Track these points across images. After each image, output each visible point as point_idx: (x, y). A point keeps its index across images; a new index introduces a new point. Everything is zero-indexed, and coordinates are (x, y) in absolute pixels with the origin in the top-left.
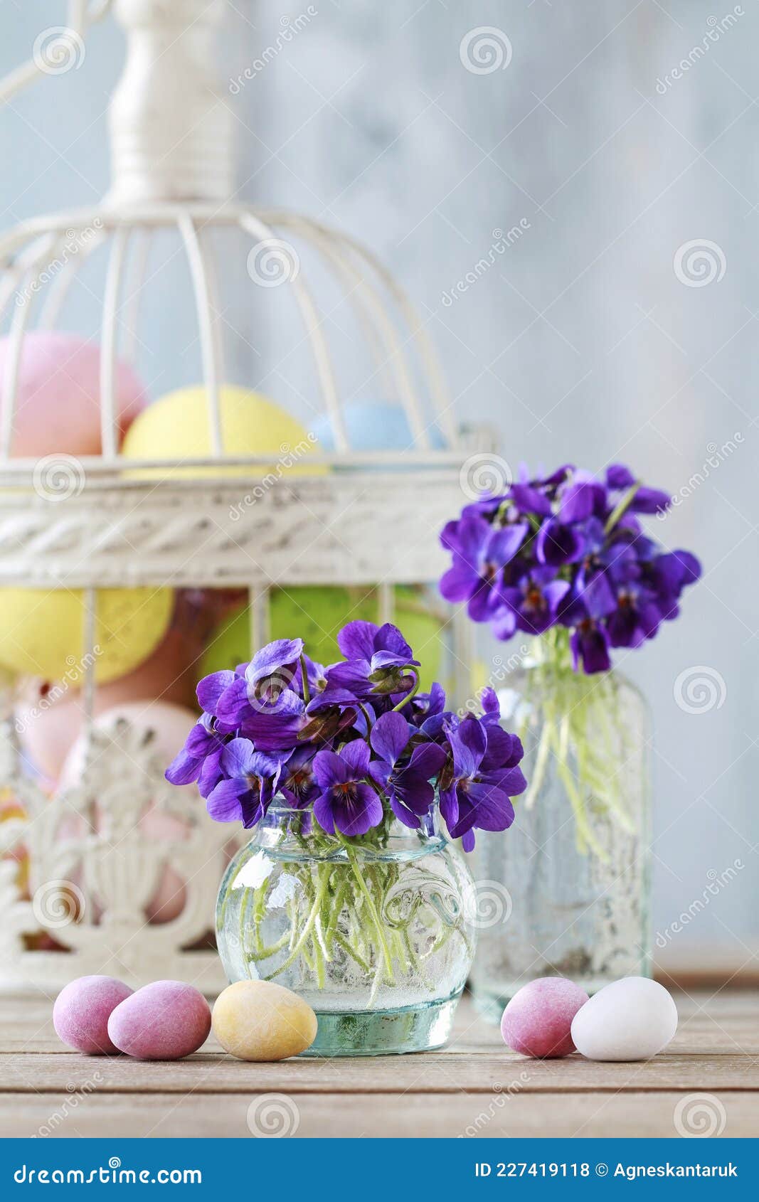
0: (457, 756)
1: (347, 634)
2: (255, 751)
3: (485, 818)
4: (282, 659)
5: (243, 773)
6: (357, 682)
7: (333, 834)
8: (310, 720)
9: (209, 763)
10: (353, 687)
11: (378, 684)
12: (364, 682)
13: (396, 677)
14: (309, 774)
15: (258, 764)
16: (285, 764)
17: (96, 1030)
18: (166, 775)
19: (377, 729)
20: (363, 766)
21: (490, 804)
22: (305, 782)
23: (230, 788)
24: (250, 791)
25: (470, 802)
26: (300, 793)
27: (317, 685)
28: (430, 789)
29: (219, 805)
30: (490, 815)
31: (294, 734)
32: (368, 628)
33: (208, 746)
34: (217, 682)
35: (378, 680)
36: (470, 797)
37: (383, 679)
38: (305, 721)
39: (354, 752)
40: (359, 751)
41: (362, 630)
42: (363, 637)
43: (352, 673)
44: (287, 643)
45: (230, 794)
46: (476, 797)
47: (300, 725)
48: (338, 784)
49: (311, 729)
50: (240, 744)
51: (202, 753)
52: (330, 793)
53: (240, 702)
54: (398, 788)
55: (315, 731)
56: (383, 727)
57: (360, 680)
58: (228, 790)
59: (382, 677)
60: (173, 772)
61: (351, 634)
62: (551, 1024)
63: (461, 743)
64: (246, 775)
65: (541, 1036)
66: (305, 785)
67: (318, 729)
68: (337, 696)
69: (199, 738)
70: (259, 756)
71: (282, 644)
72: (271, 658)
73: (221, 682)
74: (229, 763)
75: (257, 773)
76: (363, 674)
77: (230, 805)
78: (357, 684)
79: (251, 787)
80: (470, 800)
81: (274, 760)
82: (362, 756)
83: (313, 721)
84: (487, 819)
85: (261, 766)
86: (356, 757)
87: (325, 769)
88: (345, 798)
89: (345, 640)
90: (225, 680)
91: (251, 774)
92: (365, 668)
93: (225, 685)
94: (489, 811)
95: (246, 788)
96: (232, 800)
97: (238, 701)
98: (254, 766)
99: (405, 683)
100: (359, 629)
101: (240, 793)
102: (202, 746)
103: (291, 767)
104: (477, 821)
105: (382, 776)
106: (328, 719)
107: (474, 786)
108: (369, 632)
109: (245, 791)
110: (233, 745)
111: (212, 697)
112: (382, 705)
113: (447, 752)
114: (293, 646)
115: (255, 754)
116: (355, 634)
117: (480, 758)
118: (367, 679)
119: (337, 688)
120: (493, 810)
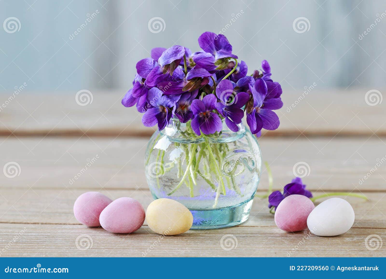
0: (255, 98)
1: (202, 38)
2: (163, 95)
3: (266, 124)
4: (175, 56)
5: (158, 105)
6: (209, 65)
7: (199, 134)
8: (188, 82)
9: (142, 99)
10: (207, 67)
11: (218, 66)
12: (212, 65)
13: (226, 62)
14: (188, 106)
15: (165, 102)
16: (177, 102)
17: (93, 218)
18: (122, 102)
19: (219, 87)
20: (213, 105)
21: (269, 118)
22: (186, 109)
23: (152, 112)
24: (161, 112)
25: (260, 117)
26: (183, 114)
27: (189, 60)
28: (242, 112)
29: (147, 119)
30: (269, 123)
31: (181, 88)
32: (212, 35)
33: (141, 91)
34: (146, 63)
35: (219, 64)
36: (260, 115)
37: (221, 64)
38: (186, 82)
39: (209, 99)
40: (211, 99)
41: (209, 36)
42: (209, 38)
43: (207, 62)
44: (178, 48)
45: (152, 115)
46: (263, 115)
47: (183, 85)
48: (202, 113)
49: (188, 86)
50: (156, 91)
51: (139, 95)
52: (198, 116)
53: (156, 76)
54: (228, 111)
55: (190, 87)
56: (221, 86)
57: (210, 64)
58: (151, 113)
59: (220, 63)
60: (125, 101)
61: (204, 38)
62: (298, 219)
63: (256, 91)
64: (159, 106)
65: (294, 224)
66: (185, 110)
67: (192, 86)
68: (201, 72)
69: (138, 88)
70: (165, 98)
71: (175, 49)
72: (170, 55)
73: (147, 63)
74: (151, 99)
75: (164, 106)
76: (212, 62)
77: (152, 119)
78: (209, 66)
79: (161, 111)
80: (260, 116)
81: (172, 100)
82: (212, 102)
83: (189, 83)
84: (268, 125)
85: (166, 103)
86: (210, 102)
87: (196, 107)
88: (204, 117)
89: (201, 41)
90: (149, 62)
91: (161, 105)
92: (213, 59)
93: (149, 65)
94: (269, 121)
95: (159, 111)
96: (153, 117)
97: (156, 75)
98: (163, 102)
99: (231, 65)
100: (207, 35)
101: (156, 114)
102: (138, 92)
103: (180, 103)
104: (263, 126)
105: (221, 108)
106: (196, 82)
107: (262, 110)
108: (212, 36)
109: (159, 112)
110: (152, 90)
111: (143, 70)
112: (220, 74)
113: (250, 95)
114: (180, 50)
115: (163, 96)
116: (205, 37)
117: (264, 97)
118: (214, 64)
119: (200, 68)
120: (270, 121)
